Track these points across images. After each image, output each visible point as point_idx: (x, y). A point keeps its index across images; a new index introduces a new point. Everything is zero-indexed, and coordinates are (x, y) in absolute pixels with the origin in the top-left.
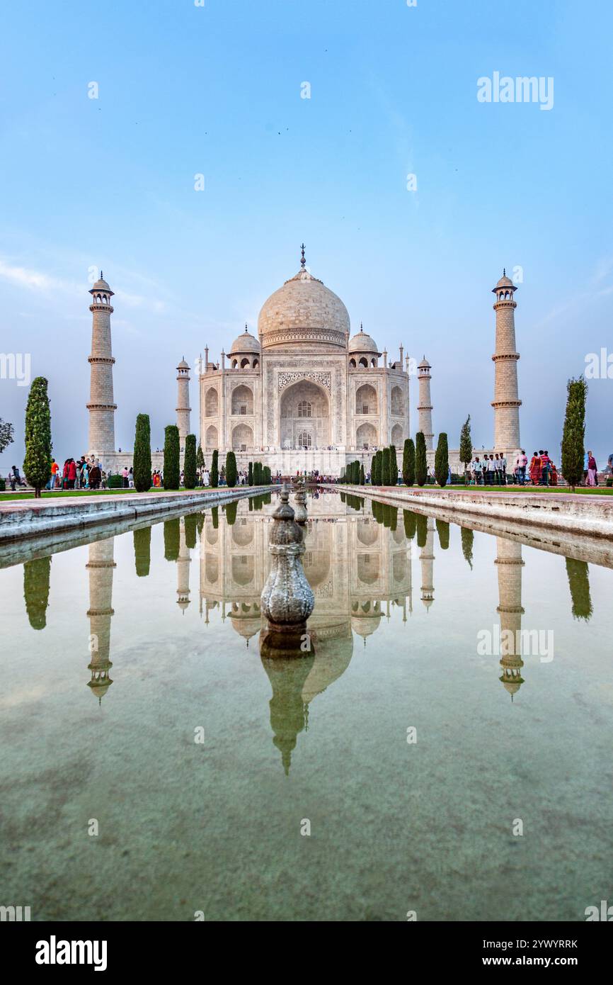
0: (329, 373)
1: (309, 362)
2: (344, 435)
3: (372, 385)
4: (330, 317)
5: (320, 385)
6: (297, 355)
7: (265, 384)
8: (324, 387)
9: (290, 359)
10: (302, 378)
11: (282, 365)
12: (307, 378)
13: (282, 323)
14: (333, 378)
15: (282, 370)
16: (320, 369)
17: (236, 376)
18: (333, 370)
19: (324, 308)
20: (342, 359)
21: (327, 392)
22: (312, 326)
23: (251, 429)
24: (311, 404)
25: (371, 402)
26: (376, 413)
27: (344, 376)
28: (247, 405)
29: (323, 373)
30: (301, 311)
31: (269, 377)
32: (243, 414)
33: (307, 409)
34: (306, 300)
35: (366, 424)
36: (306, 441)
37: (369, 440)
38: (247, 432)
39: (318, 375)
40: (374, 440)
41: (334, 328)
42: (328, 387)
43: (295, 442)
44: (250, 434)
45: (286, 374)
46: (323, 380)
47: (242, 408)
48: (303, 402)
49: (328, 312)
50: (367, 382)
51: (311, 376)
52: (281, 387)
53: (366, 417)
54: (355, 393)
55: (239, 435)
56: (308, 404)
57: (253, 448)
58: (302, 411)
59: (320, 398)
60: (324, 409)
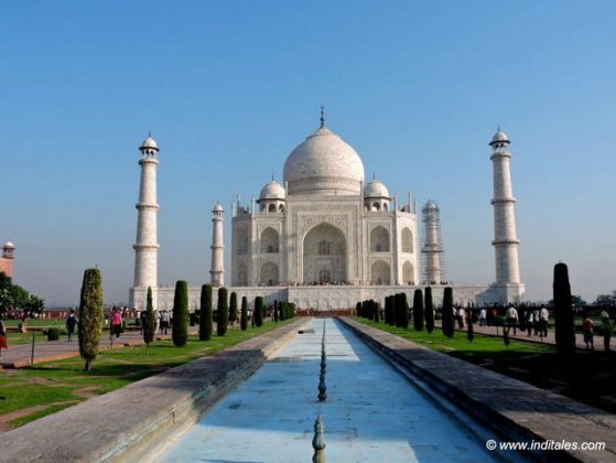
0: (347, 216)
1: (329, 206)
2: (360, 271)
3: (385, 227)
4: (346, 166)
5: (337, 226)
7: (289, 226)
9: (311, 204)
10: (321, 221)
11: (304, 210)
12: (327, 220)
13: (304, 173)
14: (350, 220)
15: (305, 213)
16: (338, 213)
18: (349, 213)
19: (341, 159)
20: (358, 204)
21: (345, 233)
22: (331, 175)
23: (277, 266)
25: (383, 241)
26: (388, 250)
27: (359, 219)
28: (274, 245)
29: (341, 216)
30: (321, 162)
31: (293, 220)
32: (270, 253)
34: (325, 153)
35: (380, 261)
36: (326, 276)
37: (383, 275)
38: (273, 268)
39: (336, 218)
40: (387, 275)
41: (350, 177)
42: (345, 228)
43: (315, 277)
44: (276, 270)
45: (308, 217)
46: (341, 222)
47: (269, 246)
49: (345, 163)
50: (379, 223)
51: (330, 219)
52: (303, 229)
53: (380, 254)
54: (369, 233)
55: (267, 271)
57: (278, 282)
59: (338, 238)
60: (342, 248)
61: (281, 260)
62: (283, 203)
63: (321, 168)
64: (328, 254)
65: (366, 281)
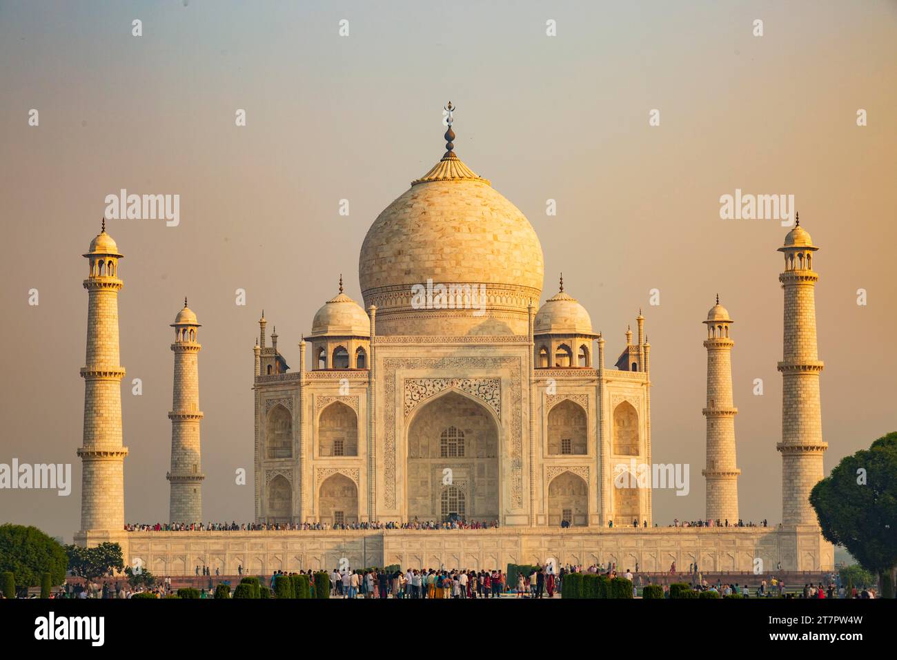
0: (498, 380)
1: (461, 359)
2: (526, 495)
3: (578, 402)
4: (502, 258)
5: (482, 403)
6: (438, 347)
7: (380, 400)
8: (490, 407)
9: (426, 354)
10: (447, 389)
11: (410, 365)
12: (457, 388)
13: (408, 273)
14: (506, 388)
15: (412, 373)
16: (481, 372)
17: (327, 385)
18: (504, 373)
19: (491, 243)
20: (523, 355)
21: (494, 415)
23: (353, 483)
24: (464, 433)
25: (576, 431)
26: (585, 452)
27: (525, 385)
28: (346, 437)
29: (487, 380)
30: (447, 250)
31: (386, 387)
32: (339, 455)
33: (457, 442)
34: (454, 228)
35: (567, 473)
36: (456, 503)
37: (574, 503)
38: (345, 487)
39: (477, 383)
40: (582, 503)
41: (510, 280)
42: (496, 405)
43: (434, 505)
44: (350, 492)
45: (419, 383)
46: (486, 392)
47: (336, 442)
48: (450, 429)
49: (498, 251)
50: (567, 396)
51: (465, 386)
52: (409, 407)
53: (566, 460)
54: (546, 416)
55: (332, 494)
56: (459, 433)
57: (357, 518)
58: (447, 445)
59: (482, 423)
60: (490, 442)
61: (363, 471)
62: (365, 344)
63: (445, 264)
64: (459, 455)
65: (537, 515)
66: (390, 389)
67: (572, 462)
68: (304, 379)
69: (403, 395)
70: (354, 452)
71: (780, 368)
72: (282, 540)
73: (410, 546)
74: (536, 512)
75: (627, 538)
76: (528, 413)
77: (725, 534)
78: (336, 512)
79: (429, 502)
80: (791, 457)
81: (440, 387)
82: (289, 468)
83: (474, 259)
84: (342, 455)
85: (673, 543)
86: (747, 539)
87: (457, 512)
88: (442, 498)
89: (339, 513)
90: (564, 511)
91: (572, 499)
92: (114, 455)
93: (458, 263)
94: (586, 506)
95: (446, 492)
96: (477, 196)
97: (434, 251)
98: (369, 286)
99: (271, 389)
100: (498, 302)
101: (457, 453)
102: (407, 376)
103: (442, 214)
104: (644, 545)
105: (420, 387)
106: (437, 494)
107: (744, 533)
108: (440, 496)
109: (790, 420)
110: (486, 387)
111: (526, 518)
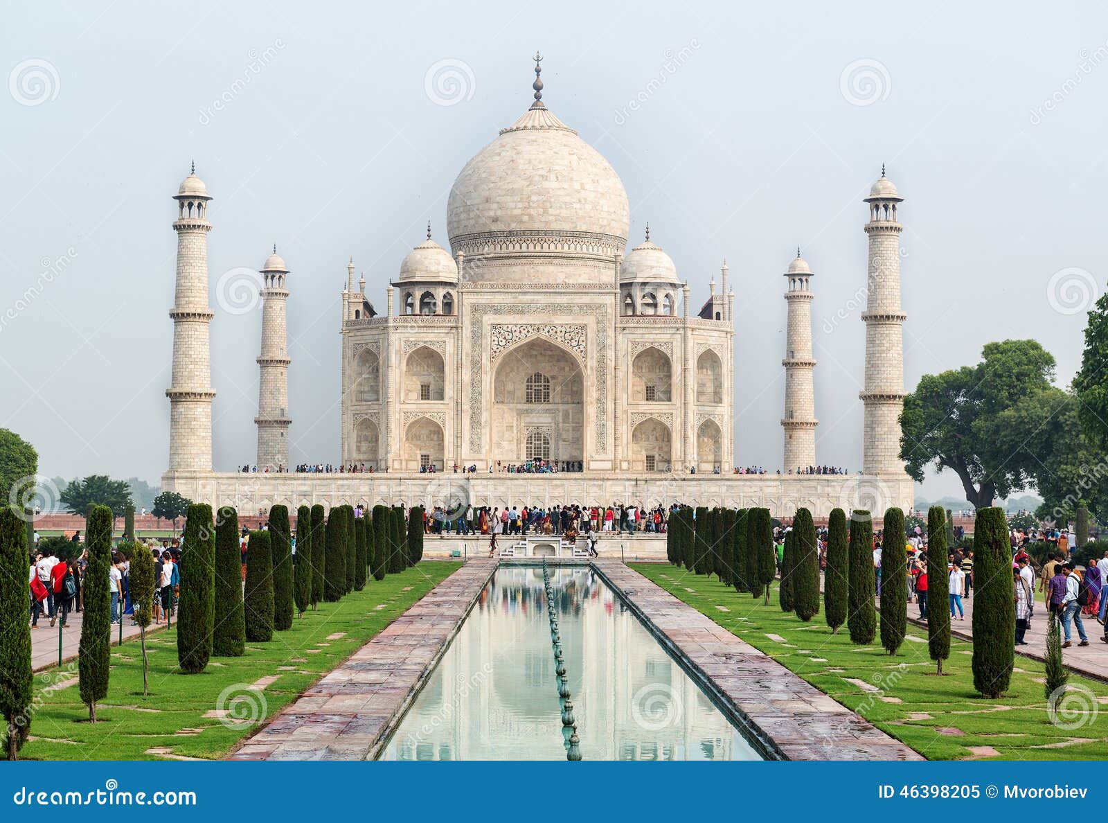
0: (584, 327)
1: (548, 305)
2: (610, 441)
3: (662, 349)
4: (588, 207)
5: (567, 348)
6: (525, 293)
7: (467, 345)
8: (575, 353)
9: (513, 301)
10: (533, 336)
11: (497, 311)
12: (544, 335)
13: (495, 220)
14: (591, 335)
15: (498, 319)
16: (567, 319)
17: (414, 330)
18: (590, 321)
19: (578, 192)
20: (608, 302)
21: (580, 360)
22: (554, 226)
23: (439, 427)
24: (550, 379)
25: (660, 378)
26: (669, 399)
27: (611, 332)
28: (433, 382)
29: (573, 327)
30: (534, 198)
31: (473, 332)
32: (425, 399)
33: (542, 388)
34: (543, 176)
35: (651, 419)
36: (540, 448)
37: (657, 449)
38: (430, 431)
39: (564, 330)
40: (665, 449)
41: (597, 229)
42: (582, 351)
43: (519, 450)
44: (436, 436)
45: (505, 328)
46: (572, 339)
47: (422, 386)
48: (535, 376)
49: (585, 200)
50: (652, 343)
51: (551, 332)
52: (495, 352)
53: (651, 407)
54: (630, 363)
55: (417, 437)
56: (545, 379)
57: (443, 461)
58: (533, 391)
59: (567, 369)
60: (575, 389)
61: (450, 415)
62: (452, 290)
63: (533, 212)
64: (544, 401)
65: (621, 461)
66: (476, 337)
67: (656, 409)
68: (391, 324)
69: (489, 341)
70: (441, 396)
71: (865, 318)
72: (370, 482)
73: (495, 489)
74: (620, 457)
75: (710, 483)
76: (613, 360)
77: (806, 480)
78: (422, 456)
79: (514, 447)
80: (873, 406)
81: (527, 333)
82: (375, 411)
83: (561, 207)
84: (429, 399)
85: (756, 489)
86: (828, 486)
87: (542, 457)
88: (527, 443)
89: (425, 456)
90: (647, 457)
91: (655, 445)
92: (203, 397)
93: (545, 211)
94: (669, 452)
95: (531, 437)
96: (565, 146)
97: (521, 198)
98: (457, 232)
99: (358, 334)
100: (585, 250)
101: (542, 399)
102: (493, 321)
103: (530, 162)
104: (727, 491)
105: (506, 333)
106: (522, 439)
107: (825, 480)
108: (525, 441)
109: (872, 369)
110: (572, 334)
111: (610, 462)
